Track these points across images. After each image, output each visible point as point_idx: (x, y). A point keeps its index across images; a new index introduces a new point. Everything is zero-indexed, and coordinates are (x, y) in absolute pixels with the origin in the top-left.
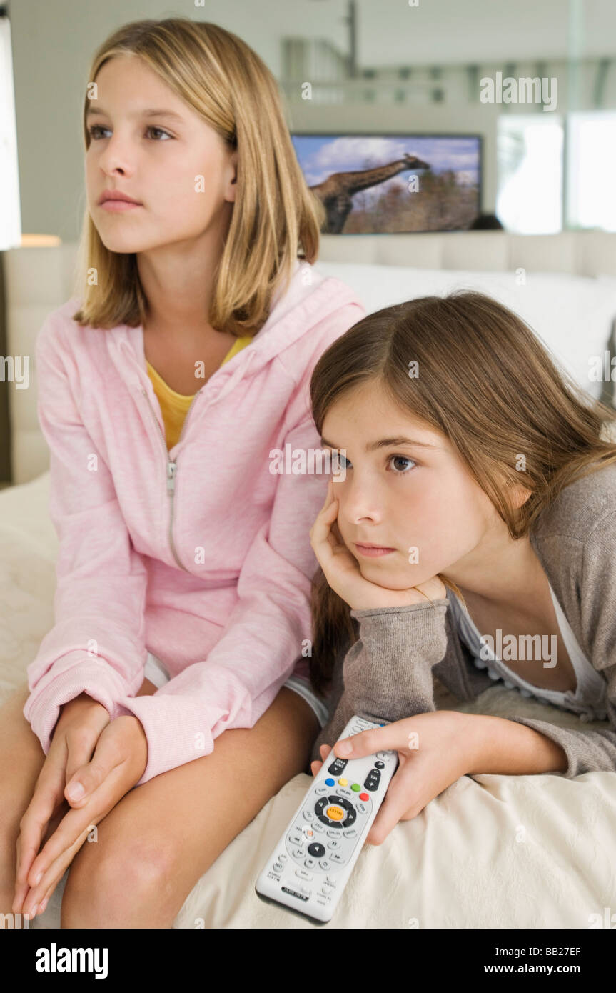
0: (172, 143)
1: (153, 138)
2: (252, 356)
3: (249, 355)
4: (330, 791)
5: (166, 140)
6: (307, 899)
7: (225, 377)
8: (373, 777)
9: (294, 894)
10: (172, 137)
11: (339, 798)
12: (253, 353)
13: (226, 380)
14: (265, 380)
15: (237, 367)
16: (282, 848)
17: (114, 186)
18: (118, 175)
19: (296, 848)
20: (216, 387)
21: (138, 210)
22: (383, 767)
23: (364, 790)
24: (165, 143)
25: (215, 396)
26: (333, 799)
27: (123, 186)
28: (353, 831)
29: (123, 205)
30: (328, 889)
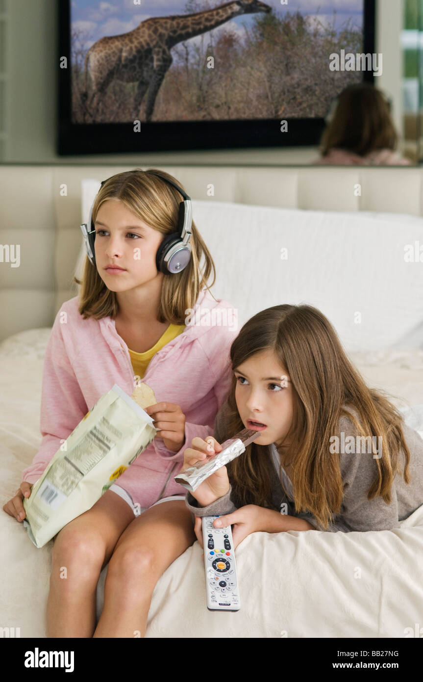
0: (140, 240)
1: (130, 237)
2: (185, 338)
3: (183, 337)
4: (215, 557)
5: (137, 238)
6: (230, 604)
7: (171, 347)
8: (227, 544)
9: (224, 605)
10: (139, 237)
11: (220, 559)
12: (185, 337)
13: (171, 349)
14: (190, 350)
15: (177, 343)
16: (210, 589)
17: (113, 263)
18: (116, 258)
19: (216, 587)
20: (165, 352)
21: (125, 273)
22: (227, 537)
23: (226, 551)
24: (136, 240)
25: (164, 356)
26: (217, 560)
27: (118, 262)
28: (232, 571)
29: (118, 271)
30: (235, 597)
